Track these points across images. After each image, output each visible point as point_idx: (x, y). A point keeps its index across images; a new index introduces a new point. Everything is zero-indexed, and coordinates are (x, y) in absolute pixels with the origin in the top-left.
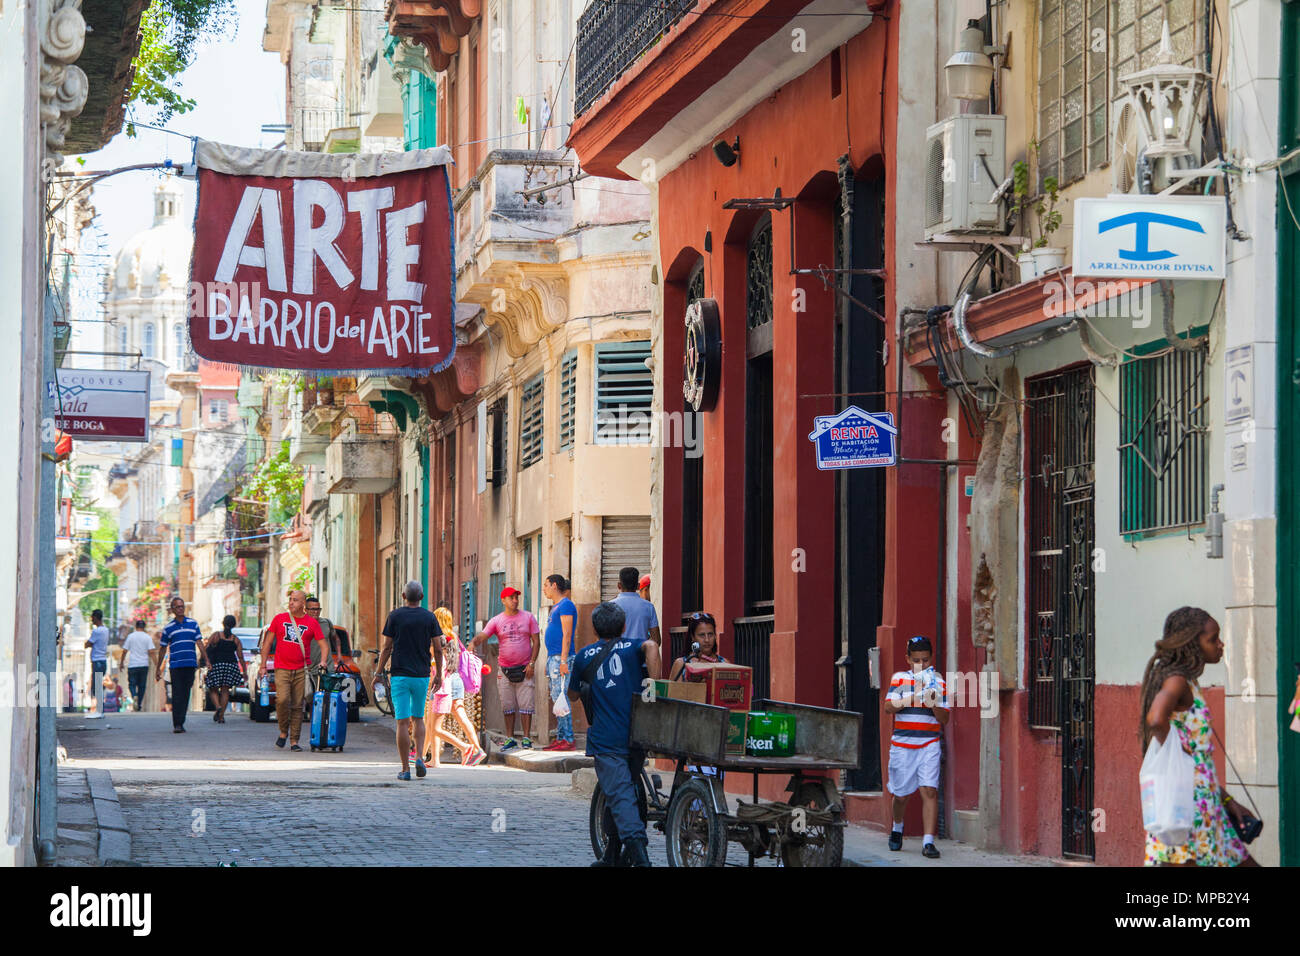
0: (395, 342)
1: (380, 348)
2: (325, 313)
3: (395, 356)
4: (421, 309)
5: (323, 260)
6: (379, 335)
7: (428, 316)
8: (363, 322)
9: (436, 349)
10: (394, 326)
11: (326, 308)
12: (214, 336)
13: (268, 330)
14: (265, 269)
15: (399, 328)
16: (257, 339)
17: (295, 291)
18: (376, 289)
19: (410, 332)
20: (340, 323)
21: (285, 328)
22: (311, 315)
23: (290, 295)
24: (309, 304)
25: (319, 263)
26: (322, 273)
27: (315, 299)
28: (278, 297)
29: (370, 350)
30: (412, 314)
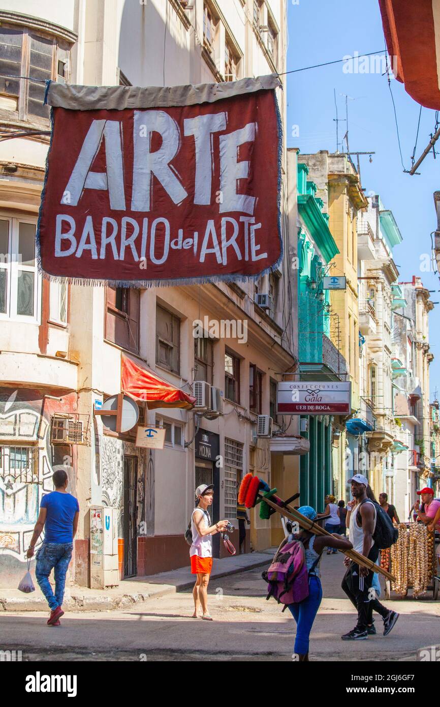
0: (224, 250)
1: (211, 257)
2: (160, 228)
3: (225, 263)
4: (253, 220)
5: (160, 179)
6: (210, 245)
7: (259, 226)
8: (196, 234)
9: (264, 255)
10: (224, 237)
11: (162, 223)
12: (59, 253)
13: (109, 246)
14: (107, 191)
15: (228, 239)
16: (99, 254)
17: (133, 209)
18: (209, 204)
19: (240, 241)
20: (174, 236)
21: (124, 243)
22: (148, 230)
23: (129, 213)
24: (146, 221)
25: (155, 182)
26: (158, 191)
27: (151, 216)
28: (118, 215)
29: (202, 259)
30: (242, 225)
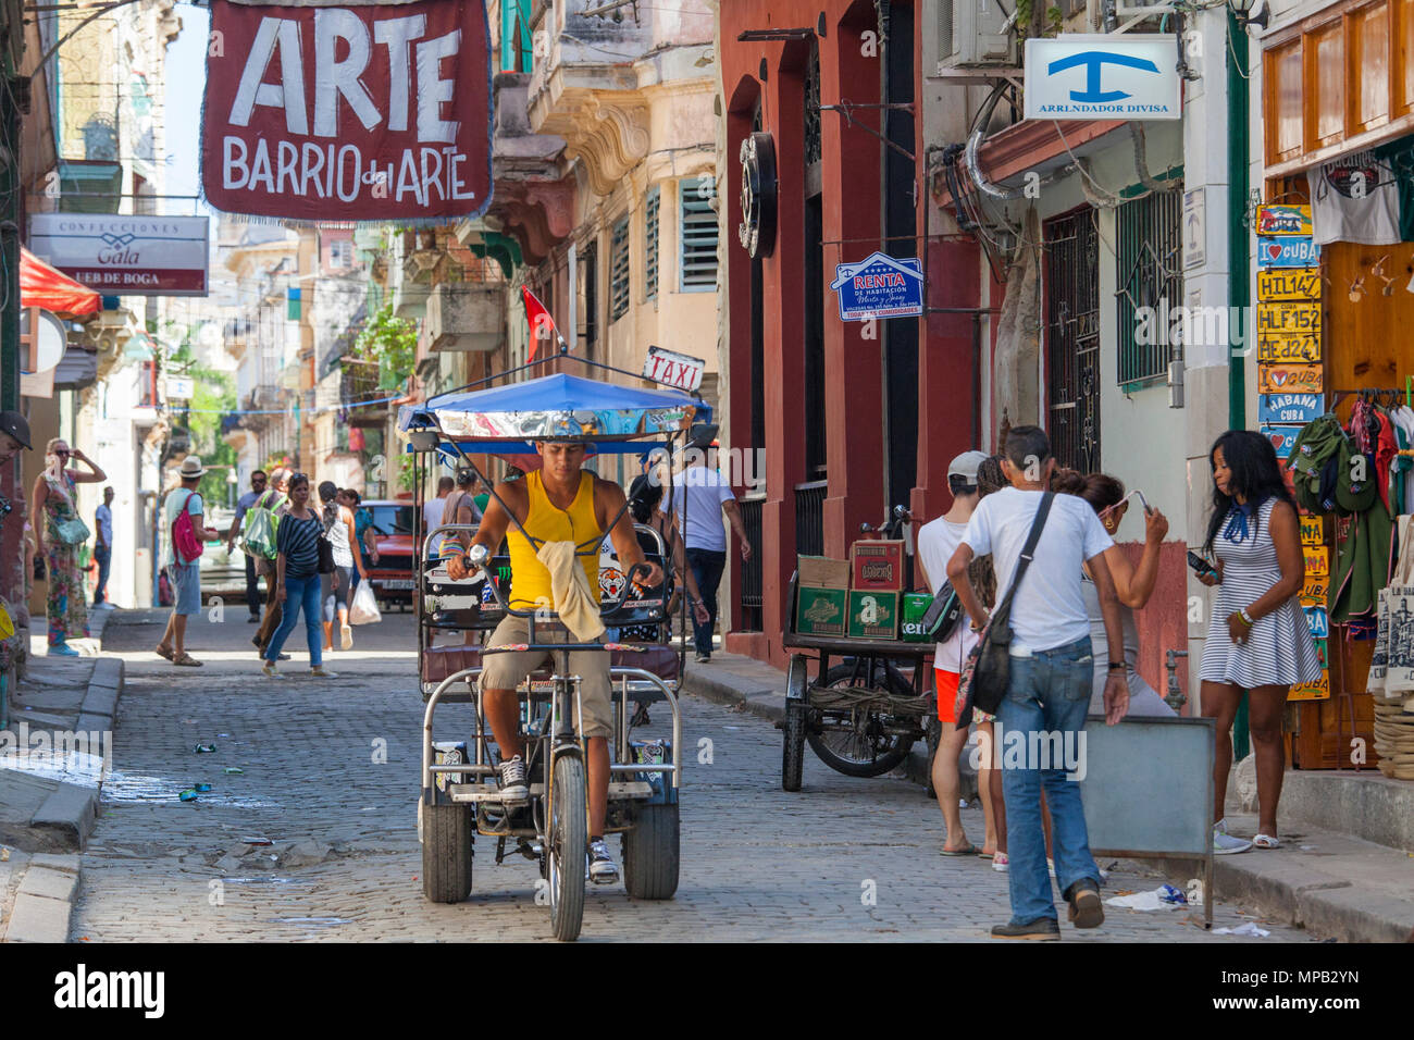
0: (425, 188)
1: (410, 196)
2: (349, 158)
3: (426, 204)
4: (455, 150)
5: (348, 98)
6: (408, 181)
7: (463, 158)
8: (391, 166)
9: (470, 196)
10: (424, 171)
11: (351, 152)
12: (228, 184)
13: (287, 177)
14: (284, 109)
15: (430, 174)
16: (276, 187)
17: (316, 133)
18: (405, 129)
19: (443, 177)
20: (366, 168)
21: (306, 174)
22: (334, 159)
23: (311, 138)
24: (332, 148)
25: (342, 101)
26: (346, 113)
27: (339, 142)
28: (298, 140)
29: (399, 198)
30: (444, 158)
